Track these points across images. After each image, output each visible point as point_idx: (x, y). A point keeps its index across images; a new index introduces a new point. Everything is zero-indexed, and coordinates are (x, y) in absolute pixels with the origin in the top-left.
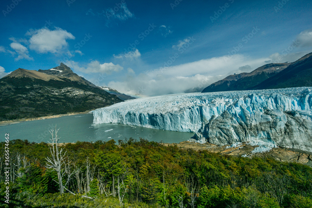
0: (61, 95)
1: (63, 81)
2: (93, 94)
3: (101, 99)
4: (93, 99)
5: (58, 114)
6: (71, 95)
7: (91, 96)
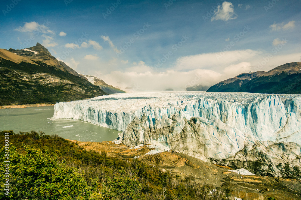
0: (32, 82)
1: (37, 64)
2: (71, 83)
3: (79, 90)
4: (70, 89)
5: (24, 104)
6: (44, 82)
7: (68, 85)
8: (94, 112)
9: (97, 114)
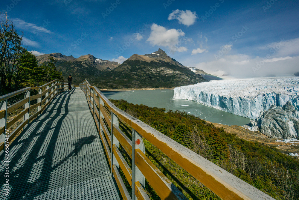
0: (157, 74)
1: (159, 62)
2: (180, 73)
3: (186, 78)
4: (180, 77)
5: (153, 88)
6: (163, 73)
7: (178, 75)
8: (207, 95)
9: (209, 97)
